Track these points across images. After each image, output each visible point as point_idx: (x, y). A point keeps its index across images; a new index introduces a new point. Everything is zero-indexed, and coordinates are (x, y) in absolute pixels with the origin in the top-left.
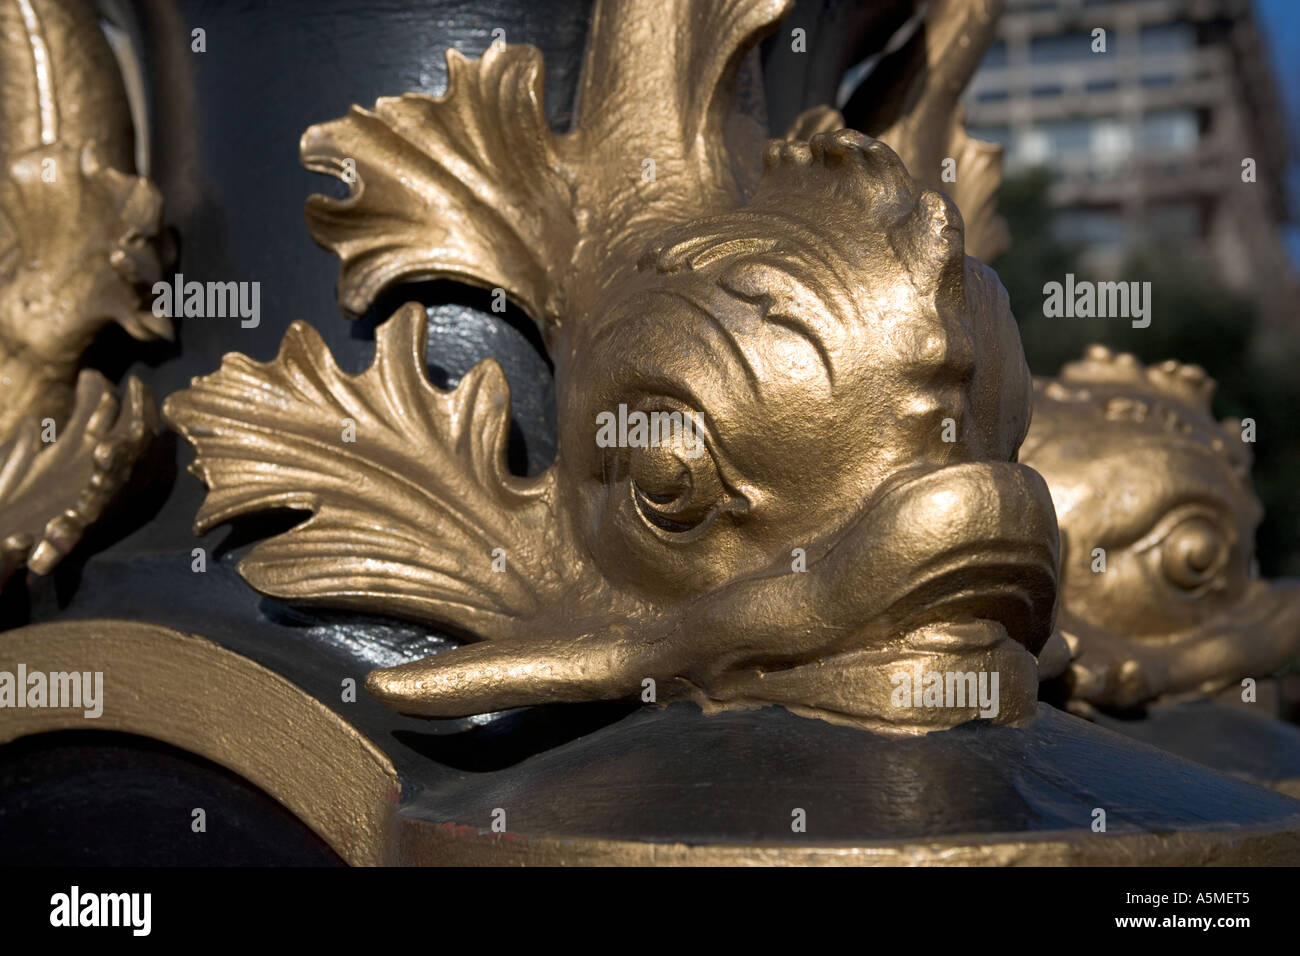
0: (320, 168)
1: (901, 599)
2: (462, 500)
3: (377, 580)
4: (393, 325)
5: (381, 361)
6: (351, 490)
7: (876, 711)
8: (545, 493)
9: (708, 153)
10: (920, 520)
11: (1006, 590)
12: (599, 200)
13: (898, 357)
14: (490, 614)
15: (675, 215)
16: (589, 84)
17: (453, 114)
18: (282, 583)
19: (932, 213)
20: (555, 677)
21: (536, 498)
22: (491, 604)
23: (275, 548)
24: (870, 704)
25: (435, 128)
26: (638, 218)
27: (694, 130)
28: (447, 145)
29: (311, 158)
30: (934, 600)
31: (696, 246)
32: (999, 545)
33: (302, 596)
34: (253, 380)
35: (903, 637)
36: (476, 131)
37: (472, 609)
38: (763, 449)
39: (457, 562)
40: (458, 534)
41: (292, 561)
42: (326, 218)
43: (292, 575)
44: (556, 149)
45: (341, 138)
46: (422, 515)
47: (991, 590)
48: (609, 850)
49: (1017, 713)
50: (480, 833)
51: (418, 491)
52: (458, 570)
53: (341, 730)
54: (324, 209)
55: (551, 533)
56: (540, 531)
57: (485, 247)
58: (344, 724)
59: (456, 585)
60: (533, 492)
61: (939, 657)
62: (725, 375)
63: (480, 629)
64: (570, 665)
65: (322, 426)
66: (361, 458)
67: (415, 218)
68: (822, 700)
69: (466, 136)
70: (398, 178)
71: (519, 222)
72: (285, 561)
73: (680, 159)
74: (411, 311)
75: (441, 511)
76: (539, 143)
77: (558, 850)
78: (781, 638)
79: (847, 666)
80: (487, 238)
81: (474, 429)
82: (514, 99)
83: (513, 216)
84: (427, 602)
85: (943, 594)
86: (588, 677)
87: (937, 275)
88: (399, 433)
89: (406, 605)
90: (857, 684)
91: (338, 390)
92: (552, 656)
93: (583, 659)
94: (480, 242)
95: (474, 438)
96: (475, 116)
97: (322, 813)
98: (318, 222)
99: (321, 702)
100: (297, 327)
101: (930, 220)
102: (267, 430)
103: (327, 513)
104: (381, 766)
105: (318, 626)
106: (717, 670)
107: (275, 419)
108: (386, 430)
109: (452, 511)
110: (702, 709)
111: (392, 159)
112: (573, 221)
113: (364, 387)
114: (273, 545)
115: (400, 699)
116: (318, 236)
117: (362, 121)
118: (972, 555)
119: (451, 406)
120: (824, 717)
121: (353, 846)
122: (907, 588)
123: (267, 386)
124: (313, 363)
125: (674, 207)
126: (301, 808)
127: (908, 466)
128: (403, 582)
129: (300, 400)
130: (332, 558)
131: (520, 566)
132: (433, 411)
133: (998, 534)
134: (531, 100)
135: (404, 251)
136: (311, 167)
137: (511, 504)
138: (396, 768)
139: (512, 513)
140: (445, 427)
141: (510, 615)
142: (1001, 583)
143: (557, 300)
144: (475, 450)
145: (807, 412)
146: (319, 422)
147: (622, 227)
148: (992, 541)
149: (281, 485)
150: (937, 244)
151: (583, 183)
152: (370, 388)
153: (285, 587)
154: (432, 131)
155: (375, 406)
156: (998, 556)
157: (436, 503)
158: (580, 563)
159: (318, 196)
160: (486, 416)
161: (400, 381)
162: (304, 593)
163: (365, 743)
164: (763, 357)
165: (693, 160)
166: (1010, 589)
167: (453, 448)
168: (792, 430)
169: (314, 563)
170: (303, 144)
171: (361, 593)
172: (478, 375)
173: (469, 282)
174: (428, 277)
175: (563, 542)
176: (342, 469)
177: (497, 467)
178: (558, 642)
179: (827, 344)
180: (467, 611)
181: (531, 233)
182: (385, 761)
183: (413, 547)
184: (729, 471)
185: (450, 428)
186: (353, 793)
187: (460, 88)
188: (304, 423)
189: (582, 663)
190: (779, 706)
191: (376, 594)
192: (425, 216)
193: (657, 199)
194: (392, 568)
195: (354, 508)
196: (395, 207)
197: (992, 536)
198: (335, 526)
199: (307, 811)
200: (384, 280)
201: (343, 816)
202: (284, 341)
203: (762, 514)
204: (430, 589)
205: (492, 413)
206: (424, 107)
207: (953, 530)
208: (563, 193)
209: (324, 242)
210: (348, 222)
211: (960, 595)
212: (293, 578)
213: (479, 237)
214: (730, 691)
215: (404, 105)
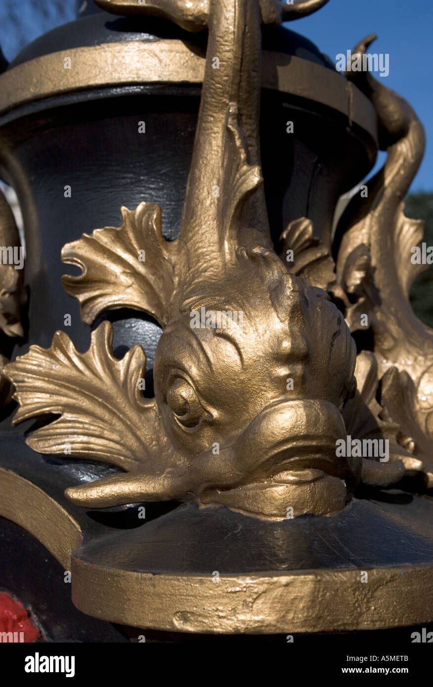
0: (69, 262)
1: (264, 462)
2: (123, 409)
3: (85, 445)
4: (98, 332)
5: (93, 347)
6: (79, 405)
7: (260, 510)
8: (154, 406)
9: (230, 249)
10: (269, 427)
11: (315, 456)
12: (183, 272)
13: (271, 351)
14: (130, 460)
15: (212, 279)
16: (184, 218)
17: (126, 235)
18: (45, 447)
19: (286, 284)
20: (142, 491)
21: (151, 408)
22: (131, 456)
23: (43, 432)
24: (258, 507)
25: (119, 242)
26: (196, 281)
27: (223, 239)
28: (124, 249)
29: (65, 258)
30: (281, 462)
31: (194, 300)
32: (305, 437)
33: (53, 453)
34: (42, 357)
35: (272, 477)
36: (135, 242)
37: (122, 458)
38: (215, 393)
39: (119, 436)
40: (120, 424)
41: (49, 437)
42: (71, 284)
43: (49, 443)
44: (167, 249)
45: (79, 248)
46: (107, 416)
47: (307, 457)
48: (125, 574)
49: (329, 510)
50: (85, 564)
51: (105, 405)
52: (119, 440)
53: (61, 512)
54: (69, 281)
55: (156, 424)
56: (152, 423)
57: (142, 293)
58: (63, 510)
59: (118, 447)
60: (149, 405)
61: (287, 487)
62: (199, 361)
63: (126, 467)
64: (148, 486)
65: (70, 376)
66: (83, 391)
67: (112, 282)
68: (240, 505)
69: (132, 244)
70: (104, 264)
71: (154, 282)
72: (46, 438)
73: (217, 252)
74: (104, 325)
75: (114, 414)
76: (159, 247)
77: (108, 574)
78: (220, 477)
79: (249, 490)
80: (143, 290)
81: (129, 377)
82: (148, 228)
83: (152, 279)
84: (104, 455)
85: (284, 459)
86: (155, 491)
87: (288, 313)
88: (100, 378)
89: (96, 456)
90: (253, 498)
91: (76, 360)
92: (141, 482)
93: (153, 483)
94: (140, 290)
95: (129, 380)
96: (134, 235)
97: (55, 547)
98: (68, 286)
99: (54, 500)
100: (58, 333)
101: (285, 287)
102: (46, 379)
103: (67, 416)
104: (76, 528)
105: (65, 464)
106: (200, 490)
107: (50, 373)
108: (95, 377)
109: (118, 414)
110: (199, 506)
111: (102, 256)
112: (173, 282)
113: (86, 359)
114: (42, 431)
115: (77, 501)
116: (69, 292)
117: (87, 240)
118: (294, 442)
119: (121, 365)
120: (242, 512)
121: (67, 562)
122: (266, 457)
123: (48, 359)
124: (66, 349)
125: (212, 275)
126: (48, 545)
127: (277, 399)
128: (96, 446)
129: (61, 365)
130: (66, 436)
131: (144, 439)
132: (113, 369)
133: (306, 433)
134: (154, 228)
135: (108, 296)
136: (65, 262)
137: (142, 411)
138: (81, 529)
139: (142, 415)
140: (118, 376)
141: (137, 461)
142: (312, 453)
143: (166, 317)
144: (129, 386)
145: (232, 376)
146: (69, 374)
147: (190, 285)
148: (302, 436)
149: (50, 403)
150: (288, 299)
151: (178, 264)
152: (89, 359)
153: (46, 449)
154: (118, 243)
155: (91, 367)
156: (306, 442)
157: (112, 410)
158: (166, 438)
159: (66, 275)
160: (134, 371)
161: (101, 356)
162: (54, 452)
163: (70, 518)
164: (213, 352)
165: (222, 252)
166: (317, 456)
167: (121, 385)
168: (226, 384)
169: (59, 438)
170: (63, 252)
171: (78, 451)
172: (132, 352)
173: (136, 309)
174: (118, 308)
175: (160, 428)
176: (75, 395)
177: (136, 394)
178: (145, 476)
179: (240, 346)
180: (121, 459)
181: (159, 287)
182: (78, 526)
183: (102, 430)
184: (203, 402)
185: (120, 376)
186: (66, 540)
187: (127, 223)
188: (62, 375)
189: (153, 485)
190: (226, 507)
191: (84, 451)
192: (116, 280)
193: (205, 271)
194: (93, 440)
195: (78, 413)
196: (102, 277)
197: (302, 434)
198: (70, 421)
199: (50, 546)
200: (98, 310)
201: (63, 549)
202: (53, 340)
203: (218, 421)
204: (107, 449)
205: (137, 369)
206: (113, 233)
207: (283, 431)
208: (170, 269)
209: (72, 295)
210: (81, 286)
211: (292, 459)
212: (50, 445)
213: (139, 288)
214: (208, 499)
215: (104, 232)
